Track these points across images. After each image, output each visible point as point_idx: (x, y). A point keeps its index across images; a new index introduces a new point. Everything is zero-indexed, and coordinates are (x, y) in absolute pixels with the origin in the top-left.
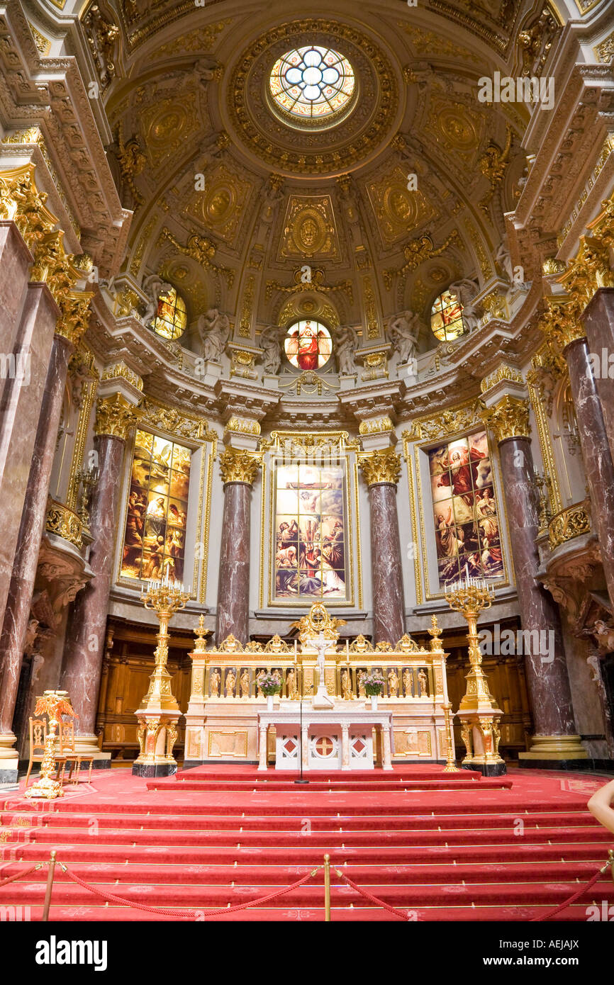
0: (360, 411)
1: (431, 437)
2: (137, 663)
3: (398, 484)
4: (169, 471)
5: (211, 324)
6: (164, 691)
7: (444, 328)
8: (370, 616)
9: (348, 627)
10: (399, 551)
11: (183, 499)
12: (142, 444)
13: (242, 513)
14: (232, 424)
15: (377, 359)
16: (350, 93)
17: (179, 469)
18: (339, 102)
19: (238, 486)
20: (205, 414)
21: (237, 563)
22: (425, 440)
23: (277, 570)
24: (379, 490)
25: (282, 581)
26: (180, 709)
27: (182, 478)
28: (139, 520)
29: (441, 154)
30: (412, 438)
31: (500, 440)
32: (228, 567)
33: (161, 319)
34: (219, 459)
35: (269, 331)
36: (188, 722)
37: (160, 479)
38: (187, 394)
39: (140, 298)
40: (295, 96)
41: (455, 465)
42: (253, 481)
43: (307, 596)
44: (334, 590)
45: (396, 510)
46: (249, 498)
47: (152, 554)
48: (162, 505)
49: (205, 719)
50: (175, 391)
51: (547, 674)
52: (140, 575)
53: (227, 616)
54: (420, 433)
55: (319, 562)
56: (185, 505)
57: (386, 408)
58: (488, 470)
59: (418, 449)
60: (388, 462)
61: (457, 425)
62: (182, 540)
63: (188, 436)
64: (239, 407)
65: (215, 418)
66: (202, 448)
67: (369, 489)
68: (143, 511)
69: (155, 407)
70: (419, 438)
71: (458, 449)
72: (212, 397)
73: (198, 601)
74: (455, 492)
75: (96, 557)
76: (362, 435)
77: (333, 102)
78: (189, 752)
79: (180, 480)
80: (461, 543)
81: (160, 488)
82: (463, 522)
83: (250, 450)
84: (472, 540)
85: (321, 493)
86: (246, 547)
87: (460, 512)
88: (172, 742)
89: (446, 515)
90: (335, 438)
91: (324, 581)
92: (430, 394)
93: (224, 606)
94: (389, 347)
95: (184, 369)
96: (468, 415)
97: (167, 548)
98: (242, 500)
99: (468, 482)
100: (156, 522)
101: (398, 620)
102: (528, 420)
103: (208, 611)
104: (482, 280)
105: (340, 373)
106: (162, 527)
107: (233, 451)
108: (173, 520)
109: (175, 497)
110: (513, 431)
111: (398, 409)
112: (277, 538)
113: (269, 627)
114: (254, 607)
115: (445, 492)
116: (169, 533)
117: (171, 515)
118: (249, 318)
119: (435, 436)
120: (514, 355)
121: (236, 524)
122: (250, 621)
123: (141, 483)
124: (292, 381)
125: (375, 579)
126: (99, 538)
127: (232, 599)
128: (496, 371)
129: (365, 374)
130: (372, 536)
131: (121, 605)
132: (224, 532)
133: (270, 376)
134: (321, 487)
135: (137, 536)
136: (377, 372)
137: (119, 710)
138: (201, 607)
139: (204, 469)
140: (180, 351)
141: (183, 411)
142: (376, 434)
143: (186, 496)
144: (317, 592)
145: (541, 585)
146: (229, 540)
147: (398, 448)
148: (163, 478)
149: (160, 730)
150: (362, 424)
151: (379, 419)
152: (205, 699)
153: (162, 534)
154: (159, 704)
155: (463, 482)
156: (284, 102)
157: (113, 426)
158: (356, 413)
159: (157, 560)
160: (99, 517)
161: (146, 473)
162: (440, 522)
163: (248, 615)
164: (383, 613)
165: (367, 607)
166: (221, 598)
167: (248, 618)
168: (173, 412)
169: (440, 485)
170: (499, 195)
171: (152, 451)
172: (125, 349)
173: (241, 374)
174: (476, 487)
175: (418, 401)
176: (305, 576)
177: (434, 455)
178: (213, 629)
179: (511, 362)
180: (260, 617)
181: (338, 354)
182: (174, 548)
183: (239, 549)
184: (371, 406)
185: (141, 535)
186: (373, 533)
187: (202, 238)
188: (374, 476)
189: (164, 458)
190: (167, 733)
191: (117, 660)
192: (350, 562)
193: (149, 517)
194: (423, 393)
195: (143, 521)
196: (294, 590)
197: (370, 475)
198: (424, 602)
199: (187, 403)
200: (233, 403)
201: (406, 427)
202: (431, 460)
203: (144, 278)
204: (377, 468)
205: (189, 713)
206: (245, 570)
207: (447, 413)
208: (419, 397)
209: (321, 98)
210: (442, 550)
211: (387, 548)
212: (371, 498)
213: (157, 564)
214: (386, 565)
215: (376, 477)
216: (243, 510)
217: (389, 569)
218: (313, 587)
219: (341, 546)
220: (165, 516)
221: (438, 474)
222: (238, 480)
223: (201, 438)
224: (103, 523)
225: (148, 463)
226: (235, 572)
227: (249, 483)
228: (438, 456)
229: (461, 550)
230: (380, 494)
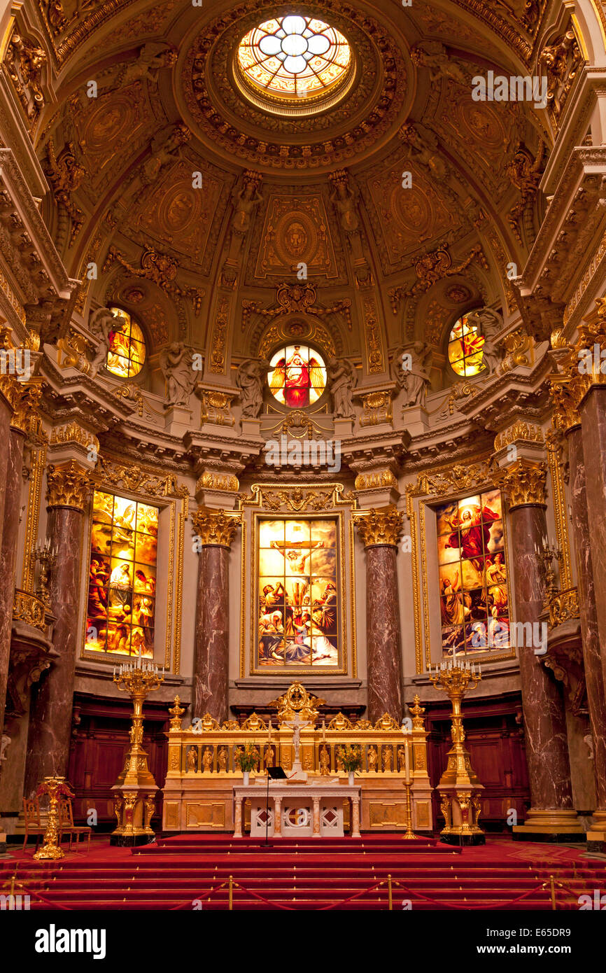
0: (356, 464)
1: (439, 492)
2: (106, 737)
3: (399, 545)
4: (133, 534)
5: (175, 360)
6: (140, 768)
7: (464, 359)
8: (364, 684)
9: (340, 697)
10: (399, 618)
11: (151, 563)
12: (101, 507)
13: (219, 578)
14: (205, 479)
15: (379, 400)
16: (345, 64)
17: (145, 531)
18: (332, 75)
19: (213, 549)
20: (173, 468)
21: (215, 632)
22: (431, 496)
23: (260, 637)
24: (376, 552)
25: (266, 648)
26: (157, 784)
27: (148, 540)
28: (102, 589)
29: (462, 150)
30: (417, 493)
31: (511, 506)
32: (204, 636)
33: (113, 353)
34: (190, 518)
35: (247, 365)
36: (166, 796)
37: (123, 543)
38: (152, 448)
39: (89, 341)
40: (274, 69)
41: (466, 524)
42: (231, 543)
43: (294, 664)
44: (325, 657)
45: (395, 574)
46: (227, 560)
47: (119, 625)
48: (127, 571)
49: (183, 792)
50: (136, 445)
51: (545, 751)
52: (106, 647)
53: (204, 687)
54: (426, 487)
55: (308, 628)
56: (153, 569)
57: (387, 460)
58: (501, 533)
59: (423, 505)
60: (387, 522)
61: (469, 481)
62: (151, 607)
63: (154, 494)
64: (213, 460)
65: (184, 472)
66: (171, 506)
67: (366, 550)
68: (105, 579)
69: (114, 465)
70: (425, 494)
71: (469, 506)
72: (180, 450)
73: (171, 672)
74: (464, 555)
75: (59, 635)
76: (358, 491)
77: (323, 76)
78: (167, 824)
79: (146, 543)
80: (467, 610)
81: (126, 553)
82: (471, 588)
83: (226, 509)
84: (479, 608)
85: (311, 553)
86: (224, 615)
87: (468, 577)
88: (150, 814)
89: (453, 579)
90: (329, 492)
91: (313, 648)
92: (439, 445)
93: (200, 676)
94: (394, 386)
95: (145, 415)
96: (482, 471)
97: (134, 617)
98: (219, 564)
99: (479, 545)
100: (121, 591)
101: (394, 690)
102: (545, 484)
103: (182, 681)
104: (507, 311)
105: (335, 415)
106: (129, 596)
107: (207, 511)
108: (140, 587)
109: (142, 562)
110: (526, 498)
111: (402, 461)
112: (260, 603)
113: (252, 696)
114: (234, 676)
115: (453, 554)
116: (136, 601)
117: (138, 582)
118: (222, 349)
119: (444, 492)
120: (534, 410)
121: (213, 590)
122: (230, 691)
123: (102, 549)
124: (276, 422)
125: (370, 648)
126: (60, 615)
127: (209, 669)
128: (511, 428)
129: (363, 419)
130: (367, 602)
131: (87, 680)
132: (199, 598)
133: (250, 419)
134: (311, 546)
135: (101, 606)
136: (378, 416)
137: (88, 785)
138: (175, 678)
139: (173, 530)
140: (139, 394)
141: (146, 466)
142: (374, 490)
143: (154, 560)
144: (306, 660)
145: (543, 662)
146: (205, 608)
147: (402, 503)
148: (127, 542)
149: (137, 803)
150: (358, 477)
151: (377, 472)
152: (181, 775)
153: (129, 602)
154: (136, 780)
155: (472, 544)
156: (259, 76)
157: (69, 496)
158: (351, 465)
159: (124, 631)
160: (59, 594)
161: (108, 538)
162: (445, 586)
163: (227, 684)
164: (378, 683)
165: (362, 676)
166: (197, 670)
167: (228, 688)
168: (135, 469)
169: (447, 546)
170: (531, 209)
171: (113, 514)
172: (77, 409)
173: (215, 420)
174: (487, 551)
175: (425, 452)
176: (292, 642)
177: (443, 512)
178: (189, 700)
179: (530, 417)
180: (241, 686)
181: (333, 391)
182: (142, 616)
183: (216, 617)
184: (369, 458)
185: (105, 606)
186: (369, 598)
187: (160, 254)
188: (371, 537)
189: (126, 520)
190: (144, 807)
191: (84, 735)
192: (342, 628)
193: (112, 585)
194: (431, 444)
195: (107, 590)
196: (280, 657)
197: (367, 535)
198: (425, 672)
199: (152, 457)
200: (205, 456)
201: (410, 481)
202: (438, 517)
203: (91, 312)
204: (374, 528)
205: (166, 787)
206: (224, 640)
207: (458, 468)
208: (427, 448)
209: (309, 71)
210: (447, 617)
211: (384, 615)
212: (368, 560)
213: (124, 635)
214: (382, 633)
215: (373, 538)
216: (220, 575)
217: (386, 638)
218: (301, 654)
219: (333, 610)
220: (131, 583)
221: (446, 534)
222: (213, 542)
223: (169, 495)
224: (65, 600)
225: (109, 527)
226: (212, 641)
227: (227, 545)
228: (446, 513)
229: (467, 618)
230: (378, 557)
